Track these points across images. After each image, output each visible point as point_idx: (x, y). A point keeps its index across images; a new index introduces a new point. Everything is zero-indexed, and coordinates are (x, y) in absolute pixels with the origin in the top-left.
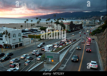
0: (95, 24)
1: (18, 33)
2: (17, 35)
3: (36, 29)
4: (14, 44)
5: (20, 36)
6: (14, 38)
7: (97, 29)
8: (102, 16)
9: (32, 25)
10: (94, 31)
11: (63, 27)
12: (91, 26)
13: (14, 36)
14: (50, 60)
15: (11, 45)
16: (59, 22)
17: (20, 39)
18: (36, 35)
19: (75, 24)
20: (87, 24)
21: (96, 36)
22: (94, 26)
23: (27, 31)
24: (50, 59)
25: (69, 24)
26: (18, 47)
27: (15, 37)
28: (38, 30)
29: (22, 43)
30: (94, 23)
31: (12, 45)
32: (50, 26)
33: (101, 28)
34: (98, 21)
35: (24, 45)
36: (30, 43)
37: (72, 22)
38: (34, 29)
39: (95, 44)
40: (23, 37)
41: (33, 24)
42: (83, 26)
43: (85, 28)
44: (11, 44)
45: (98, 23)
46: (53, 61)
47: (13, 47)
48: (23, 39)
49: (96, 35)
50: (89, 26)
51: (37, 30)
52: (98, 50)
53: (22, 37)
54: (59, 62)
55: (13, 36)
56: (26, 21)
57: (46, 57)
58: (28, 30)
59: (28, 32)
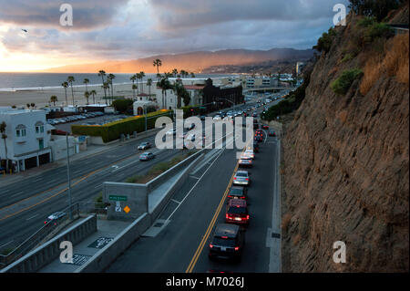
0: (279, 86)
1: (35, 122)
2: (31, 128)
3: (98, 105)
4: (20, 158)
5: (42, 131)
6: (20, 139)
7: (284, 99)
8: (301, 64)
9: (87, 94)
10: (273, 108)
11: (183, 96)
12: (267, 91)
13: (20, 130)
14: (118, 209)
15: (10, 161)
16: (168, 82)
17: (41, 141)
18: (97, 125)
19: (219, 88)
20: (257, 87)
21: (279, 121)
22: (278, 91)
23: (72, 114)
24: (118, 204)
25: (202, 88)
26: (36, 166)
27: (24, 133)
28: (106, 110)
29: (48, 154)
30: (276, 82)
31: (15, 160)
32: (142, 95)
33: (293, 100)
34: (290, 75)
35: (56, 158)
36: (78, 151)
37: (210, 82)
38: (95, 105)
39: (274, 146)
40: (54, 132)
41: (89, 90)
42: (244, 91)
43: (250, 98)
44: (11, 157)
45: (288, 82)
46: (127, 209)
47: (17, 168)
48: (52, 140)
49: (280, 118)
50: (262, 92)
51: (102, 109)
52: (279, 164)
53: (48, 132)
54: (145, 214)
55: (18, 132)
56: (66, 83)
57: (106, 199)
58: (74, 110)
59: (73, 118)
